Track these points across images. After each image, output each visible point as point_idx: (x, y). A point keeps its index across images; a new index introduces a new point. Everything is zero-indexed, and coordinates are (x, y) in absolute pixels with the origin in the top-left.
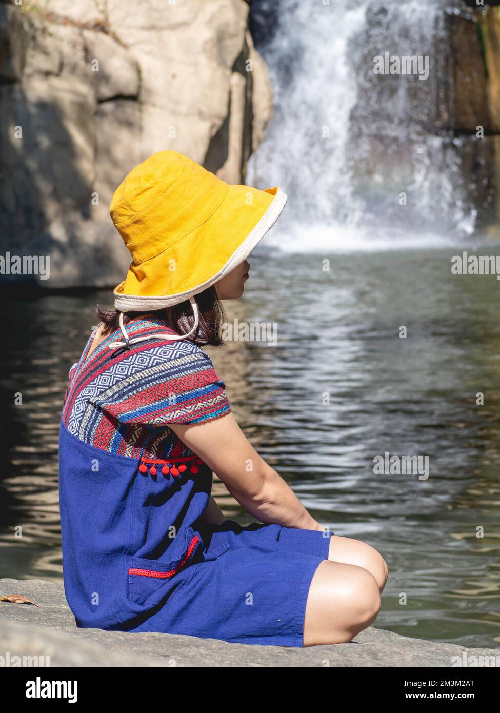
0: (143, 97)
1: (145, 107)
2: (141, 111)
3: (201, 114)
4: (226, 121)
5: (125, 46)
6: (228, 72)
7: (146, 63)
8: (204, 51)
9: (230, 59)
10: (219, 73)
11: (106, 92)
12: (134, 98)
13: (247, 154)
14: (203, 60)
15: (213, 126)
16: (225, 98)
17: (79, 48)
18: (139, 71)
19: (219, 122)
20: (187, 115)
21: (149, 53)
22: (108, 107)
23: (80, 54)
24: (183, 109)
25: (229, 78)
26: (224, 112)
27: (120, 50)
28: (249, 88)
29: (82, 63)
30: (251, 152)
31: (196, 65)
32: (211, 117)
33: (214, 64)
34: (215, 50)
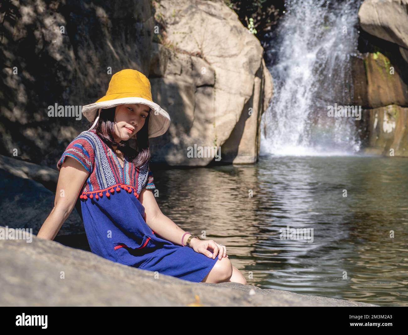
0: (216, 85)
1: (216, 90)
2: (215, 92)
3: (241, 94)
4: (252, 97)
5: (209, 64)
6: (254, 76)
7: (218, 71)
8: (243, 67)
9: (254, 71)
10: (249, 77)
11: (199, 82)
12: (212, 86)
13: (261, 112)
14: (242, 71)
15: (246, 99)
16: (252, 87)
17: (189, 64)
18: (215, 75)
19: (248, 98)
20: (235, 94)
21: (219, 67)
22: (200, 89)
23: (190, 66)
24: (233, 91)
25: (254, 79)
26: (251, 93)
27: (207, 65)
28: (263, 83)
29: (190, 70)
30: (263, 112)
31: (240, 73)
32: (245, 95)
33: (247, 73)
34: (248, 67)
